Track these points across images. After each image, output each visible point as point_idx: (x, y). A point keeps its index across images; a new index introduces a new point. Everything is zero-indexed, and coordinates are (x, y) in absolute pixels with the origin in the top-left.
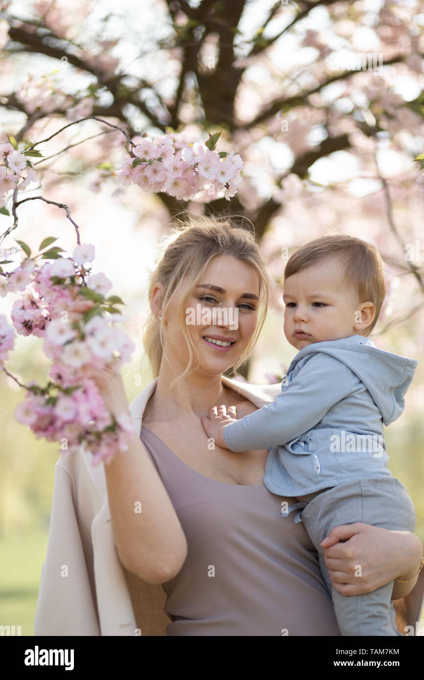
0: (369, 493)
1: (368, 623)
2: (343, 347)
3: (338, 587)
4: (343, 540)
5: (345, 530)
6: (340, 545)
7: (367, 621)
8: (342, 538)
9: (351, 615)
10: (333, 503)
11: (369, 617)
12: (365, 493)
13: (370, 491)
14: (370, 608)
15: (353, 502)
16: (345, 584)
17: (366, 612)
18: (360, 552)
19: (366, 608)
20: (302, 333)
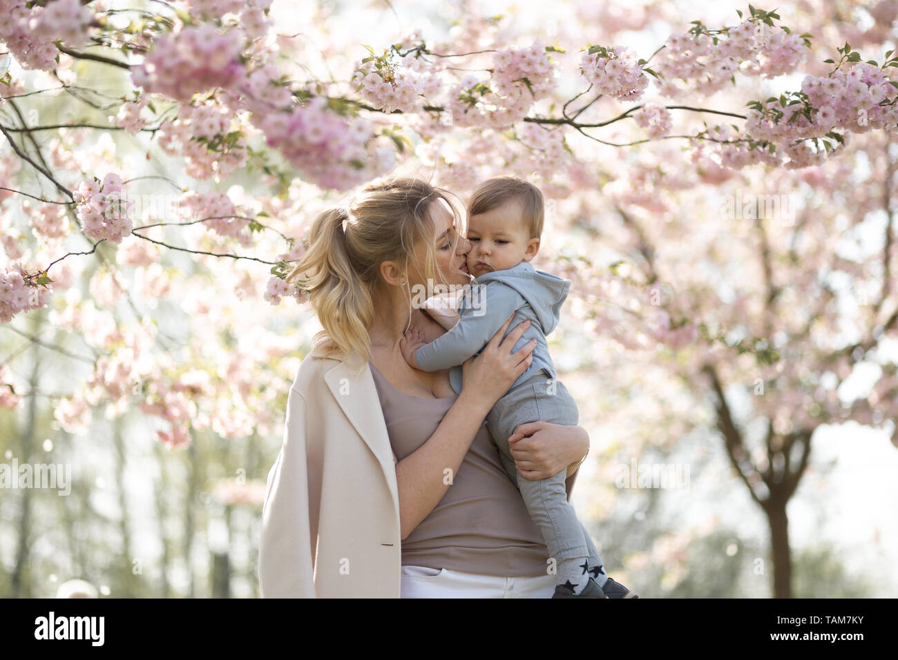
0: (542, 395)
1: (551, 500)
2: (514, 275)
3: (524, 473)
4: (529, 435)
5: (529, 427)
6: (526, 440)
7: (549, 497)
8: (527, 434)
9: (537, 494)
10: (512, 406)
11: (551, 495)
12: (539, 396)
13: (541, 393)
14: (552, 487)
15: (529, 404)
16: (530, 471)
17: (549, 490)
18: (543, 445)
19: (548, 487)
20: (485, 264)
